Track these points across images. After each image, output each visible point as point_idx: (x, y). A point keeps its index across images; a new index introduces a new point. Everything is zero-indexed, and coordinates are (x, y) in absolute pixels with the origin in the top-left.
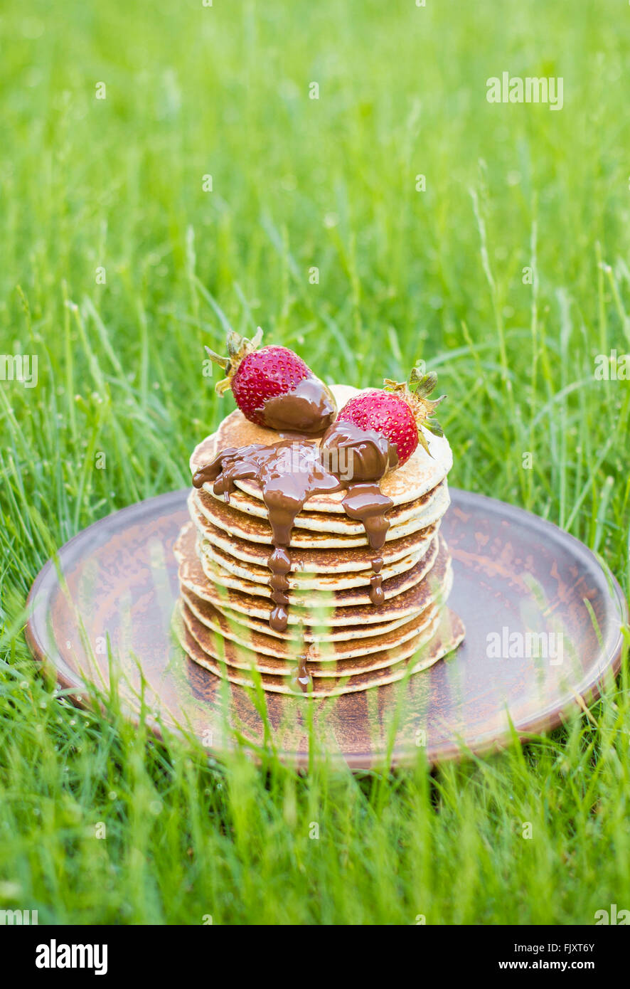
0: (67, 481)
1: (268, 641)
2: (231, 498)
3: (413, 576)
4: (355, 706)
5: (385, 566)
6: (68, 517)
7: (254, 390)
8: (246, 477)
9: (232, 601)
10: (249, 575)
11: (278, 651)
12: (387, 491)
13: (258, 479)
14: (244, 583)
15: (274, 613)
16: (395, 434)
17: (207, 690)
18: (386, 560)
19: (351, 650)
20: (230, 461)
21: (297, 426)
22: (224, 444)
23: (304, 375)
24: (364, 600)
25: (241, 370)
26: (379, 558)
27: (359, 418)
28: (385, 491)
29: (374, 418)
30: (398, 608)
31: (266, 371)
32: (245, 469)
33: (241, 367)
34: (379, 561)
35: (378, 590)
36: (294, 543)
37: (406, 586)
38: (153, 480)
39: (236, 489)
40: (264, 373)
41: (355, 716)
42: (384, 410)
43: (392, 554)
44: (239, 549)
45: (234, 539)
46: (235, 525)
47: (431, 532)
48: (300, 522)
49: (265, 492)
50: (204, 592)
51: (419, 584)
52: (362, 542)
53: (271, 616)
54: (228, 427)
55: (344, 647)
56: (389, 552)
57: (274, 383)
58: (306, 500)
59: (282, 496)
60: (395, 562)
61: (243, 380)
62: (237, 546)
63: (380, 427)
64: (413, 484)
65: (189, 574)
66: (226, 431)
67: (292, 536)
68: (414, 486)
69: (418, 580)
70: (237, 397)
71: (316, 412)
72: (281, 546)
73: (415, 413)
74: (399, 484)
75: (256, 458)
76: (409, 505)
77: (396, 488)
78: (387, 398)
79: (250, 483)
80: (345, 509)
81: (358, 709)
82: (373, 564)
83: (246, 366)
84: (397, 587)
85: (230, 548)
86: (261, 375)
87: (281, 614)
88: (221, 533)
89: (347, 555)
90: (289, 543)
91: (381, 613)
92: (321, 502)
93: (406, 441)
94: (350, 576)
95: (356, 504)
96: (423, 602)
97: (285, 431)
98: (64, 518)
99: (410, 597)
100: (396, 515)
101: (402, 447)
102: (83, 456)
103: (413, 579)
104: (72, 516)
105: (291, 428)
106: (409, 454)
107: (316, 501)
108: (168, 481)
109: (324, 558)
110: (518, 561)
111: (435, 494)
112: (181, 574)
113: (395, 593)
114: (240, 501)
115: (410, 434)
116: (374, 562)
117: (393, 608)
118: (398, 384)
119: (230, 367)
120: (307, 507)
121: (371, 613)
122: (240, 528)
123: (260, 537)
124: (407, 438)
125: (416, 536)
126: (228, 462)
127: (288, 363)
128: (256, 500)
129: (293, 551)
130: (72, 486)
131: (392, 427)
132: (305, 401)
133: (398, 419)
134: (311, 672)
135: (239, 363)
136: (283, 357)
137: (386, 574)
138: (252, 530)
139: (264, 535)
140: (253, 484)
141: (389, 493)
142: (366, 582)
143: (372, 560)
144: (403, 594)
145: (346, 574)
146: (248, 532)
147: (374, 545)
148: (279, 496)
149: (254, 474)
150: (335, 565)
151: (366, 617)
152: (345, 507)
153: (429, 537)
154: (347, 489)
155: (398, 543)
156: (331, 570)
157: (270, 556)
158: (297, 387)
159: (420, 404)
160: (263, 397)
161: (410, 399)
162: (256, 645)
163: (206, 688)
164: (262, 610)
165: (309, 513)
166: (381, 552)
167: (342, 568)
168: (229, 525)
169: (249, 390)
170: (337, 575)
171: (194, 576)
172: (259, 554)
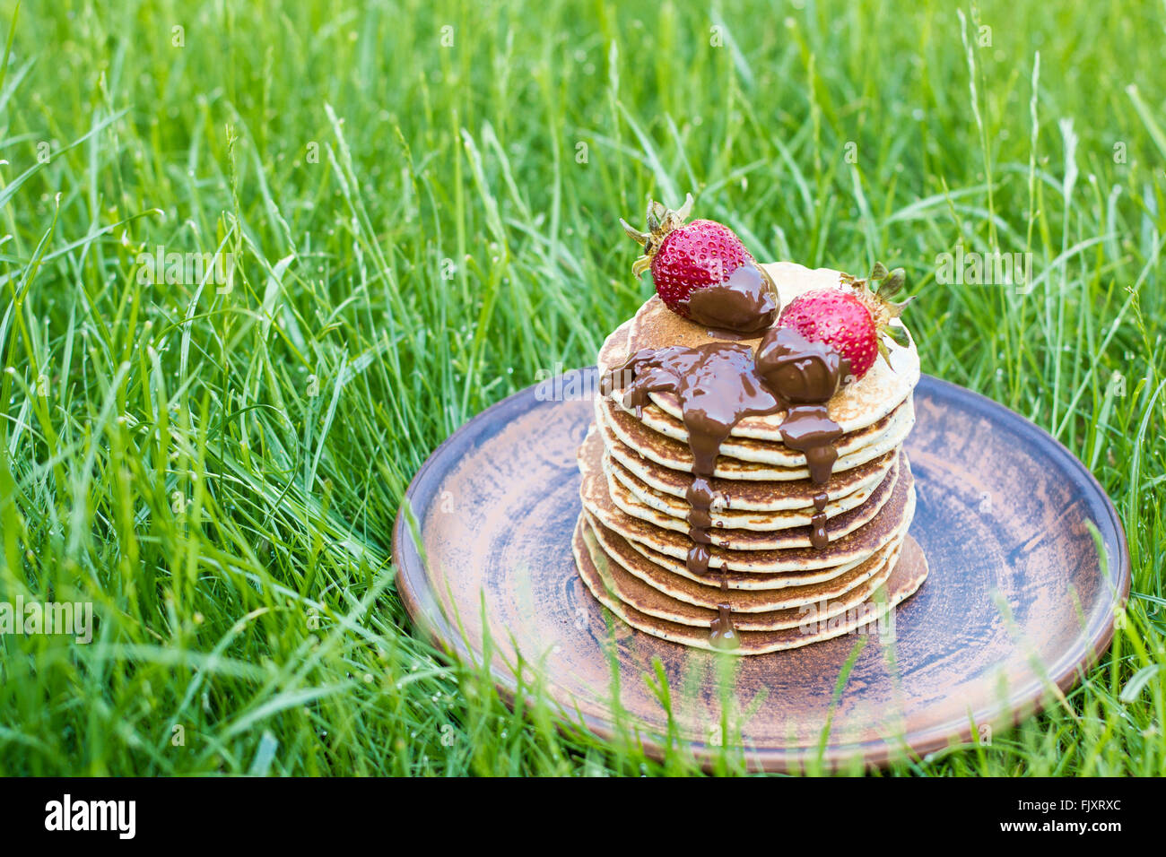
0: (454, 354)
1: (685, 585)
2: (644, 413)
3: (865, 510)
4: (788, 669)
5: (830, 503)
6: (454, 401)
7: (678, 278)
8: (663, 390)
9: (643, 534)
10: (662, 506)
11: (696, 597)
12: (836, 414)
13: (677, 393)
14: (658, 514)
15: (693, 553)
16: (848, 348)
17: (608, 640)
18: (832, 495)
19: (786, 599)
20: (645, 366)
21: (730, 324)
22: (639, 340)
23: (740, 261)
24: (804, 542)
25: (662, 251)
26: (823, 493)
27: (805, 326)
28: (833, 415)
29: (824, 326)
30: (845, 551)
31: (693, 255)
32: (664, 379)
33: (663, 247)
34: (822, 497)
35: (821, 532)
36: (719, 473)
37: (856, 524)
38: (561, 350)
39: (650, 402)
40: (691, 257)
41: (786, 683)
42: (836, 318)
43: (839, 488)
44: (653, 474)
45: (647, 462)
46: (648, 446)
47: (889, 458)
48: (726, 449)
49: (686, 410)
50: (609, 520)
51: (872, 521)
52: (803, 474)
53: (689, 557)
54: (645, 317)
55: (777, 596)
56: (836, 486)
57: (702, 271)
58: (735, 424)
59: (705, 418)
60: (843, 498)
61: (665, 265)
62: (650, 470)
63: (830, 338)
64: (868, 405)
65: (594, 493)
66: (643, 322)
67: (716, 463)
68: (869, 409)
69: (871, 517)
70: (658, 284)
71: (753, 308)
72: (703, 476)
73: (876, 318)
74: (851, 405)
75: (677, 365)
76: (863, 431)
77: (847, 410)
78: (842, 300)
79: (667, 398)
80: (783, 435)
81: (791, 673)
82: (815, 501)
83: (669, 246)
84: (844, 526)
85: (642, 472)
86: (688, 259)
87: (702, 555)
88: (631, 453)
89: (784, 489)
90: (713, 473)
91: (824, 558)
92: (753, 427)
93: (861, 356)
94: (787, 514)
95: (797, 431)
96: (877, 541)
97: (714, 328)
98: (449, 402)
99: (860, 536)
100: (846, 443)
101: (857, 362)
102: (474, 325)
103: (864, 515)
104: (460, 400)
105: (722, 326)
106: (865, 371)
107: (747, 425)
108: (580, 351)
109: (755, 492)
110: (999, 474)
111: (896, 415)
112: (584, 492)
113: (842, 533)
114: (654, 418)
115: (867, 348)
116: (817, 498)
117: (838, 551)
118: (856, 280)
119: (650, 245)
120: (736, 432)
121: (811, 557)
122: (654, 449)
123: (678, 463)
124: (864, 353)
125: (871, 466)
126: (642, 367)
127: (721, 246)
128: (673, 419)
129: (716, 482)
130: (460, 361)
131: (845, 339)
132: (739, 294)
133: (853, 329)
134: (735, 624)
135: (662, 240)
136: (715, 238)
137: (831, 512)
138: (669, 453)
139: (683, 461)
140: (671, 399)
141: (838, 417)
142: (807, 521)
143: (814, 496)
144: (853, 533)
145: (782, 512)
146: (664, 456)
147: (818, 478)
148: (701, 417)
149: (673, 385)
150: (769, 502)
151: (805, 563)
152: (783, 434)
153: (887, 465)
154: (787, 411)
155: (848, 475)
156: (763, 507)
157: (690, 485)
158: (731, 276)
159: (883, 306)
160: (688, 287)
161: (870, 301)
162: (669, 588)
163: (607, 637)
164: (678, 548)
165: (738, 440)
166: (826, 486)
167: (777, 505)
168: (641, 445)
169: (671, 277)
170: (772, 514)
171: (598, 496)
172: (677, 482)
